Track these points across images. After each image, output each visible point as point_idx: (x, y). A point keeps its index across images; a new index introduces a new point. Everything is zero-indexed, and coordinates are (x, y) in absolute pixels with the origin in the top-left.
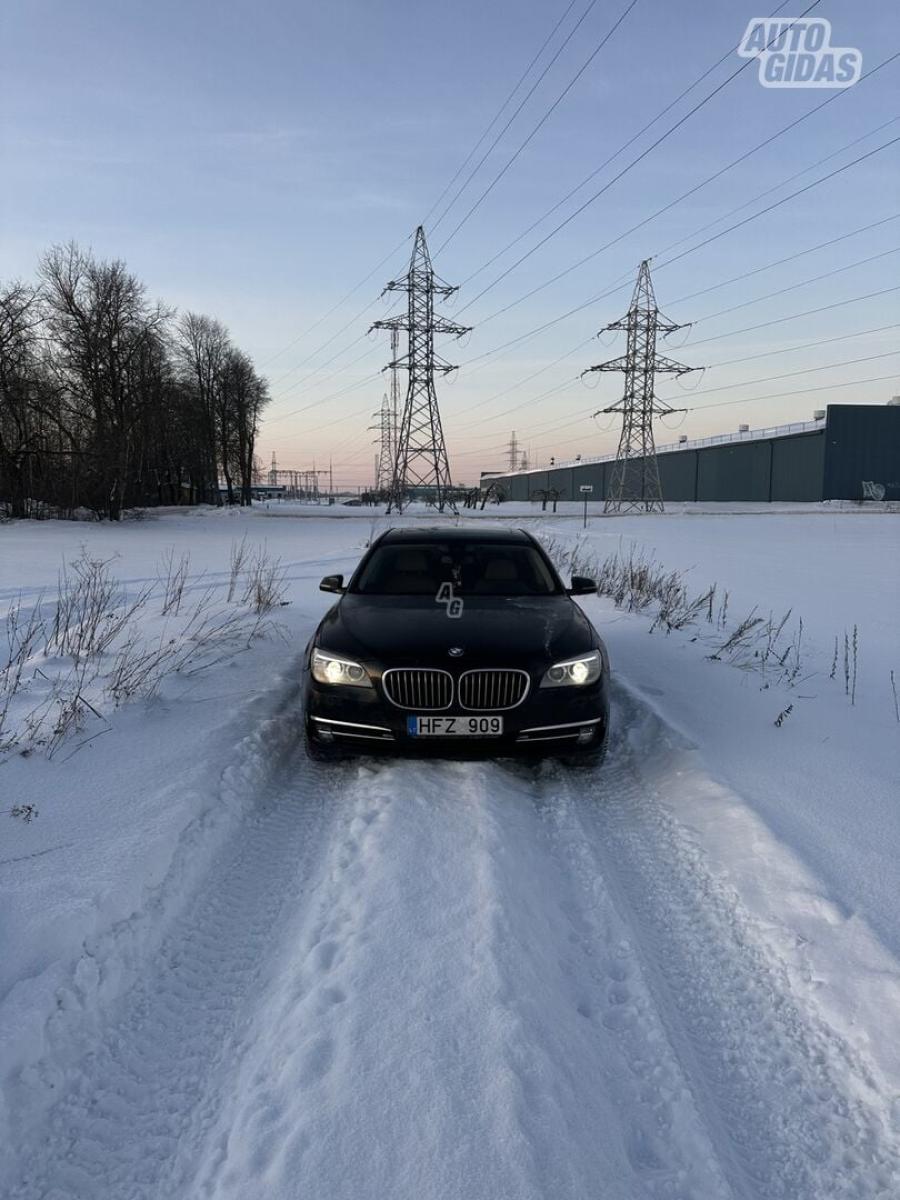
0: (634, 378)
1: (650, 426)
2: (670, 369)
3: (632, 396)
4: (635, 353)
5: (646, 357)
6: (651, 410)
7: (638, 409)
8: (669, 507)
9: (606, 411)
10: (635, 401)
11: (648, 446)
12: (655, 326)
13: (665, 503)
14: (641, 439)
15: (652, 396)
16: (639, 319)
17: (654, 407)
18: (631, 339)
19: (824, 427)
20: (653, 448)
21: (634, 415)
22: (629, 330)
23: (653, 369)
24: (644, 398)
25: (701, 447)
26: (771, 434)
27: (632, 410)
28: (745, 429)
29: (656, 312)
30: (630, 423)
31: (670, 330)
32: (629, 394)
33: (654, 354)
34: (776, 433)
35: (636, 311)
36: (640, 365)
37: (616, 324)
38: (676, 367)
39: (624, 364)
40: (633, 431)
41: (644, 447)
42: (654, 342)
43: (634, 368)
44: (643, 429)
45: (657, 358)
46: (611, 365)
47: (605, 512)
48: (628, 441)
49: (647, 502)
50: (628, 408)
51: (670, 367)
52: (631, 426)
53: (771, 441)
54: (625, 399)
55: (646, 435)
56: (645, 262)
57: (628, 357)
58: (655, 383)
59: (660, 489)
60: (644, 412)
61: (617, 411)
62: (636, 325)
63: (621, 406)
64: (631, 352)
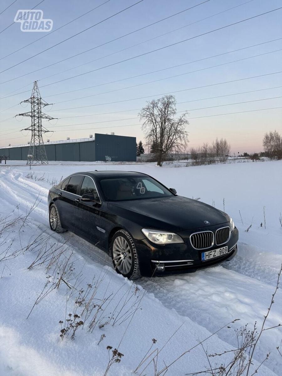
0: (35, 120)
1: (41, 135)
2: (46, 118)
3: (34, 125)
4: (34, 111)
5: (38, 113)
6: (41, 131)
7: (37, 130)
8: (50, 162)
9: (25, 129)
10: (36, 127)
11: (41, 142)
12: (41, 103)
13: (48, 161)
14: (38, 140)
15: (41, 126)
16: (35, 100)
17: (42, 130)
18: (32, 106)
19: (94, 140)
20: (43, 143)
21: (36, 132)
22: (31, 103)
23: (41, 117)
24: (38, 126)
25: (56, 143)
26: (79, 141)
27: (35, 130)
28: (69, 139)
29: (41, 98)
30: (34, 134)
31: (45, 105)
32: (33, 124)
33: (41, 112)
34: (80, 141)
35: (34, 97)
36: (36, 115)
37: (27, 100)
38: (49, 117)
39: (31, 115)
40: (36, 137)
41: (40, 143)
42: (41, 108)
43: (34, 116)
44: (39, 136)
45: (42, 114)
46: (26, 114)
47: (27, 164)
48: (34, 140)
49: (42, 160)
50: (33, 129)
51: (46, 117)
52: (35, 135)
53: (79, 143)
54: (32, 126)
55: (40, 138)
56: (36, 82)
57: (31, 112)
58: (42, 121)
59: (46, 157)
60: (39, 131)
61: (30, 130)
62: (34, 102)
63: (31, 128)
64: (33, 111)
